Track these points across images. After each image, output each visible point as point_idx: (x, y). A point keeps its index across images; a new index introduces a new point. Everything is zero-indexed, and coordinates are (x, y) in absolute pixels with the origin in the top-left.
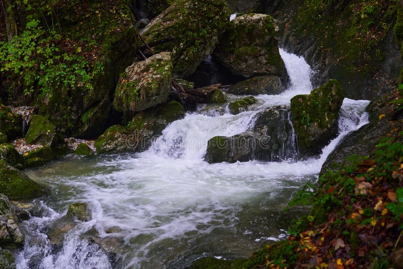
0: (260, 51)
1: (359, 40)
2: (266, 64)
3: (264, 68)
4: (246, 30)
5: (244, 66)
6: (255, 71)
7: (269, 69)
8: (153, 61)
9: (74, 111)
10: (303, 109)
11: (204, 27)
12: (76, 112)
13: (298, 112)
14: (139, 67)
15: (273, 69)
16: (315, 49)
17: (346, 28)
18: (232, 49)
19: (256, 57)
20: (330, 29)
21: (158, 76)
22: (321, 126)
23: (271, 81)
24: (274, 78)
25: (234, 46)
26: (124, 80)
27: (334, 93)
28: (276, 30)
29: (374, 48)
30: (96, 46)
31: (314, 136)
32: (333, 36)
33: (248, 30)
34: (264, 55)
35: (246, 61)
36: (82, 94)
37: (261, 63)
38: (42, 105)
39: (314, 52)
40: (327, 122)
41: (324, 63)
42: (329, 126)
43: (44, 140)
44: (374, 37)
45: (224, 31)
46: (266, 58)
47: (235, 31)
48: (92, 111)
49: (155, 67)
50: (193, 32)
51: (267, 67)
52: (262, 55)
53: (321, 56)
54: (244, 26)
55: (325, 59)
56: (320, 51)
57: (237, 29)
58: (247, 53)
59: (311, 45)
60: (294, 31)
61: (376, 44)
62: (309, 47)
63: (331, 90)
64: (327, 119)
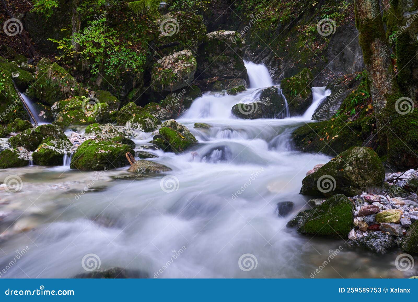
0: (229, 59)
1: (307, 50)
2: (234, 70)
3: (232, 73)
4: (219, 43)
5: (216, 71)
6: (225, 75)
7: (236, 74)
8: (179, 55)
9: (123, 90)
10: (291, 87)
11: (189, 39)
12: (125, 91)
13: (288, 89)
14: (170, 60)
15: (240, 74)
16: (270, 59)
17: (295, 42)
18: (206, 58)
19: (226, 64)
20: (280, 44)
21: (189, 65)
22: (303, 96)
23: (240, 82)
24: (242, 80)
25: (208, 56)
26: (159, 69)
27: (308, 77)
28: (243, 43)
29: (319, 54)
30: (136, 43)
31: (300, 102)
32: (284, 49)
33: (221, 42)
34: (232, 63)
35: (218, 67)
36: (130, 77)
37: (230, 69)
38: (94, 86)
39: (269, 61)
40: (307, 95)
41: (279, 68)
42: (308, 97)
43: (112, 107)
44: (318, 47)
45: (202, 43)
46: (234, 65)
47: (209, 43)
48: (136, 91)
49: (183, 59)
50: (183, 41)
51: (235, 72)
52: (230, 63)
53: (276, 63)
54: (217, 40)
55: (279, 65)
56: (275, 59)
57: (210, 41)
58: (219, 61)
59: (267, 56)
60: (249, 47)
61: (321, 52)
62: (264, 57)
63: (306, 75)
64: (306, 93)
